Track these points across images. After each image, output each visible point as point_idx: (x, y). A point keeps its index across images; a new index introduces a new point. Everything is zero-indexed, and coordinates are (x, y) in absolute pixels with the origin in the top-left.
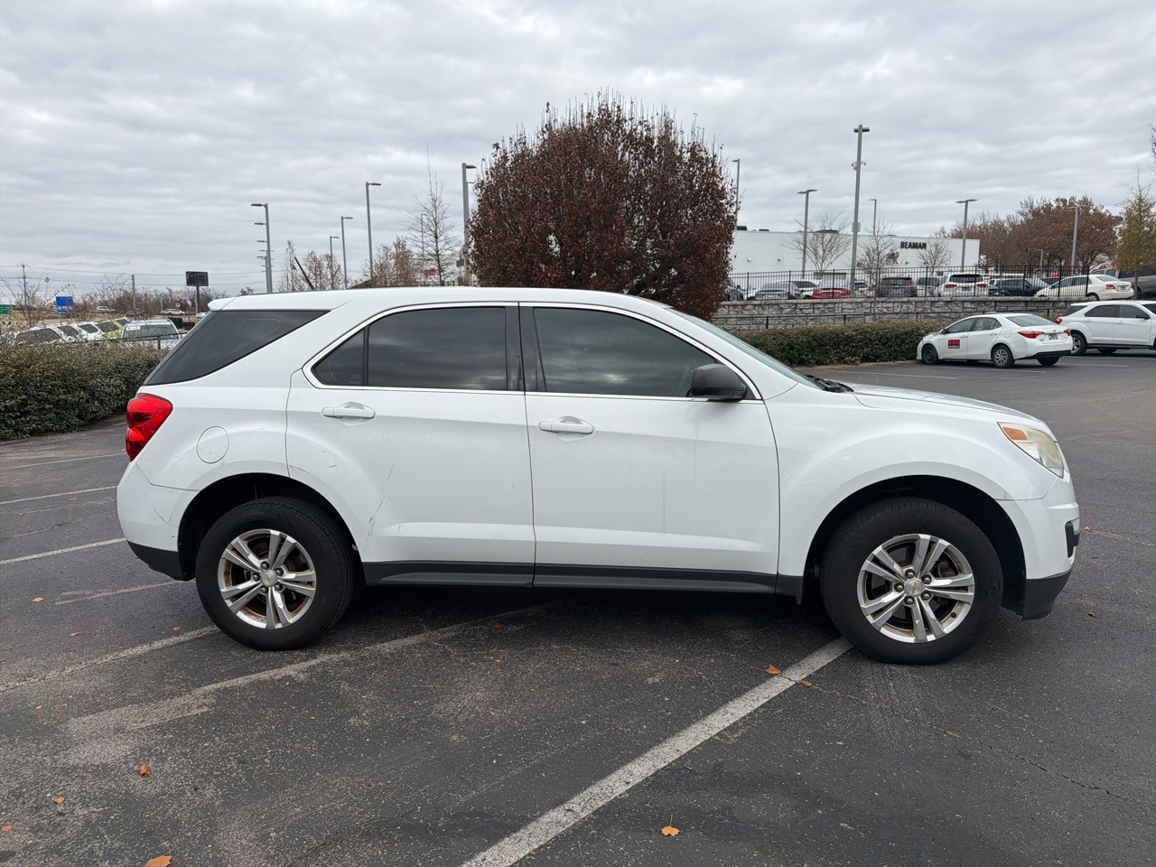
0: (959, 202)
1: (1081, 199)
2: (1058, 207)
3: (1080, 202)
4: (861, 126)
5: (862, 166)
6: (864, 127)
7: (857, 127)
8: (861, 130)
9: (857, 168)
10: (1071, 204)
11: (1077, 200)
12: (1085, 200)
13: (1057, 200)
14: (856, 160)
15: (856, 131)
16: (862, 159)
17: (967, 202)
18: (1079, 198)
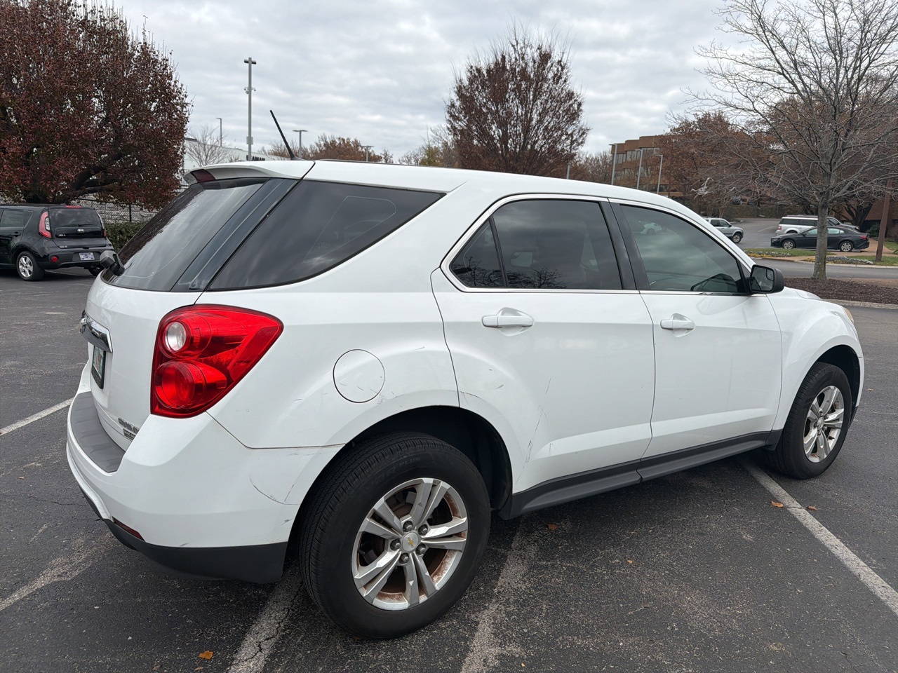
0: (295, 131)
1: (354, 140)
2: (340, 143)
3: (353, 142)
4: (250, 59)
5: (253, 91)
6: (253, 60)
7: (247, 59)
8: (250, 62)
9: (249, 92)
10: (348, 143)
11: (351, 141)
12: (356, 141)
13: (339, 138)
14: (248, 86)
15: (246, 62)
16: (253, 86)
17: (300, 131)
18: (352, 140)
